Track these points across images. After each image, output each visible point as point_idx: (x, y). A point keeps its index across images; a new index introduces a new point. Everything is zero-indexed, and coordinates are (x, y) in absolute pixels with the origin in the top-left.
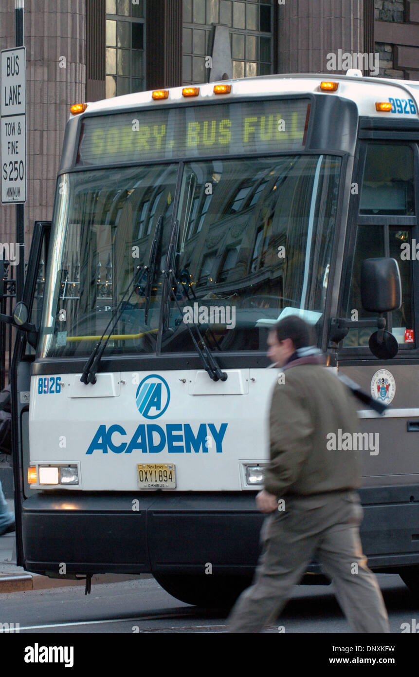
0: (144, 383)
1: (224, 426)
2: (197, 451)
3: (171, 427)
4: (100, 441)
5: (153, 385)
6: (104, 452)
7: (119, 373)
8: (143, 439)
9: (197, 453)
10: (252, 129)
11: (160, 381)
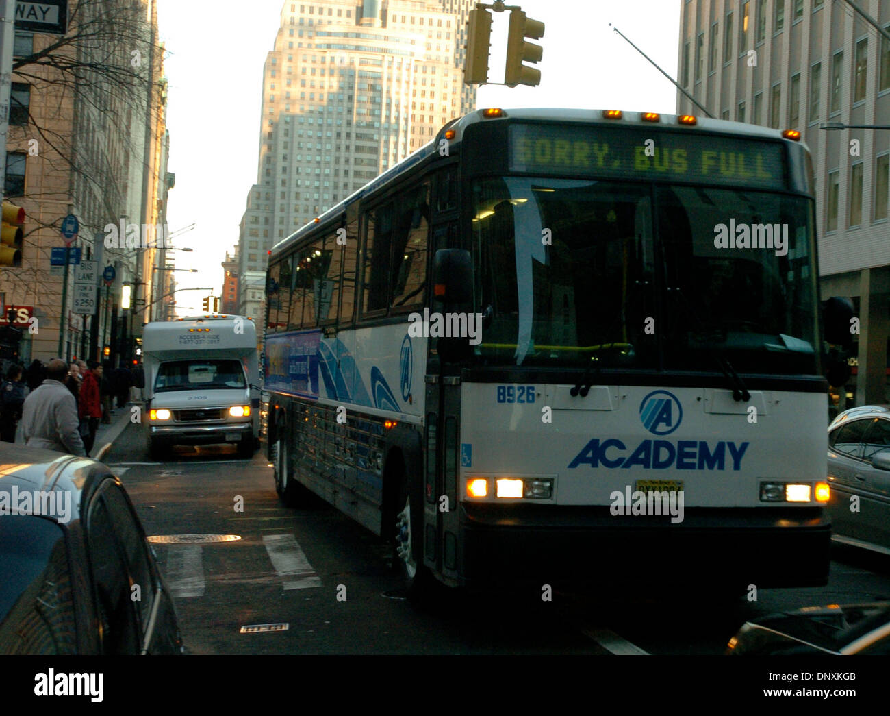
0: (649, 399)
1: (745, 446)
2: (711, 467)
3: (683, 444)
4: (590, 455)
5: (660, 401)
6: (593, 466)
7: (616, 387)
8: (648, 455)
9: (711, 471)
10: (711, 163)
11: (670, 398)
